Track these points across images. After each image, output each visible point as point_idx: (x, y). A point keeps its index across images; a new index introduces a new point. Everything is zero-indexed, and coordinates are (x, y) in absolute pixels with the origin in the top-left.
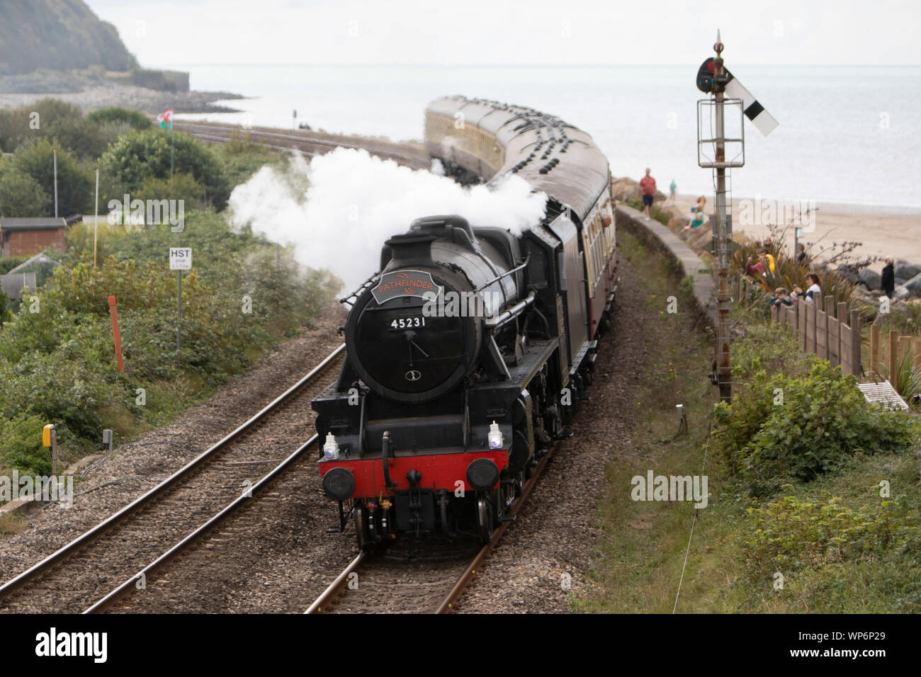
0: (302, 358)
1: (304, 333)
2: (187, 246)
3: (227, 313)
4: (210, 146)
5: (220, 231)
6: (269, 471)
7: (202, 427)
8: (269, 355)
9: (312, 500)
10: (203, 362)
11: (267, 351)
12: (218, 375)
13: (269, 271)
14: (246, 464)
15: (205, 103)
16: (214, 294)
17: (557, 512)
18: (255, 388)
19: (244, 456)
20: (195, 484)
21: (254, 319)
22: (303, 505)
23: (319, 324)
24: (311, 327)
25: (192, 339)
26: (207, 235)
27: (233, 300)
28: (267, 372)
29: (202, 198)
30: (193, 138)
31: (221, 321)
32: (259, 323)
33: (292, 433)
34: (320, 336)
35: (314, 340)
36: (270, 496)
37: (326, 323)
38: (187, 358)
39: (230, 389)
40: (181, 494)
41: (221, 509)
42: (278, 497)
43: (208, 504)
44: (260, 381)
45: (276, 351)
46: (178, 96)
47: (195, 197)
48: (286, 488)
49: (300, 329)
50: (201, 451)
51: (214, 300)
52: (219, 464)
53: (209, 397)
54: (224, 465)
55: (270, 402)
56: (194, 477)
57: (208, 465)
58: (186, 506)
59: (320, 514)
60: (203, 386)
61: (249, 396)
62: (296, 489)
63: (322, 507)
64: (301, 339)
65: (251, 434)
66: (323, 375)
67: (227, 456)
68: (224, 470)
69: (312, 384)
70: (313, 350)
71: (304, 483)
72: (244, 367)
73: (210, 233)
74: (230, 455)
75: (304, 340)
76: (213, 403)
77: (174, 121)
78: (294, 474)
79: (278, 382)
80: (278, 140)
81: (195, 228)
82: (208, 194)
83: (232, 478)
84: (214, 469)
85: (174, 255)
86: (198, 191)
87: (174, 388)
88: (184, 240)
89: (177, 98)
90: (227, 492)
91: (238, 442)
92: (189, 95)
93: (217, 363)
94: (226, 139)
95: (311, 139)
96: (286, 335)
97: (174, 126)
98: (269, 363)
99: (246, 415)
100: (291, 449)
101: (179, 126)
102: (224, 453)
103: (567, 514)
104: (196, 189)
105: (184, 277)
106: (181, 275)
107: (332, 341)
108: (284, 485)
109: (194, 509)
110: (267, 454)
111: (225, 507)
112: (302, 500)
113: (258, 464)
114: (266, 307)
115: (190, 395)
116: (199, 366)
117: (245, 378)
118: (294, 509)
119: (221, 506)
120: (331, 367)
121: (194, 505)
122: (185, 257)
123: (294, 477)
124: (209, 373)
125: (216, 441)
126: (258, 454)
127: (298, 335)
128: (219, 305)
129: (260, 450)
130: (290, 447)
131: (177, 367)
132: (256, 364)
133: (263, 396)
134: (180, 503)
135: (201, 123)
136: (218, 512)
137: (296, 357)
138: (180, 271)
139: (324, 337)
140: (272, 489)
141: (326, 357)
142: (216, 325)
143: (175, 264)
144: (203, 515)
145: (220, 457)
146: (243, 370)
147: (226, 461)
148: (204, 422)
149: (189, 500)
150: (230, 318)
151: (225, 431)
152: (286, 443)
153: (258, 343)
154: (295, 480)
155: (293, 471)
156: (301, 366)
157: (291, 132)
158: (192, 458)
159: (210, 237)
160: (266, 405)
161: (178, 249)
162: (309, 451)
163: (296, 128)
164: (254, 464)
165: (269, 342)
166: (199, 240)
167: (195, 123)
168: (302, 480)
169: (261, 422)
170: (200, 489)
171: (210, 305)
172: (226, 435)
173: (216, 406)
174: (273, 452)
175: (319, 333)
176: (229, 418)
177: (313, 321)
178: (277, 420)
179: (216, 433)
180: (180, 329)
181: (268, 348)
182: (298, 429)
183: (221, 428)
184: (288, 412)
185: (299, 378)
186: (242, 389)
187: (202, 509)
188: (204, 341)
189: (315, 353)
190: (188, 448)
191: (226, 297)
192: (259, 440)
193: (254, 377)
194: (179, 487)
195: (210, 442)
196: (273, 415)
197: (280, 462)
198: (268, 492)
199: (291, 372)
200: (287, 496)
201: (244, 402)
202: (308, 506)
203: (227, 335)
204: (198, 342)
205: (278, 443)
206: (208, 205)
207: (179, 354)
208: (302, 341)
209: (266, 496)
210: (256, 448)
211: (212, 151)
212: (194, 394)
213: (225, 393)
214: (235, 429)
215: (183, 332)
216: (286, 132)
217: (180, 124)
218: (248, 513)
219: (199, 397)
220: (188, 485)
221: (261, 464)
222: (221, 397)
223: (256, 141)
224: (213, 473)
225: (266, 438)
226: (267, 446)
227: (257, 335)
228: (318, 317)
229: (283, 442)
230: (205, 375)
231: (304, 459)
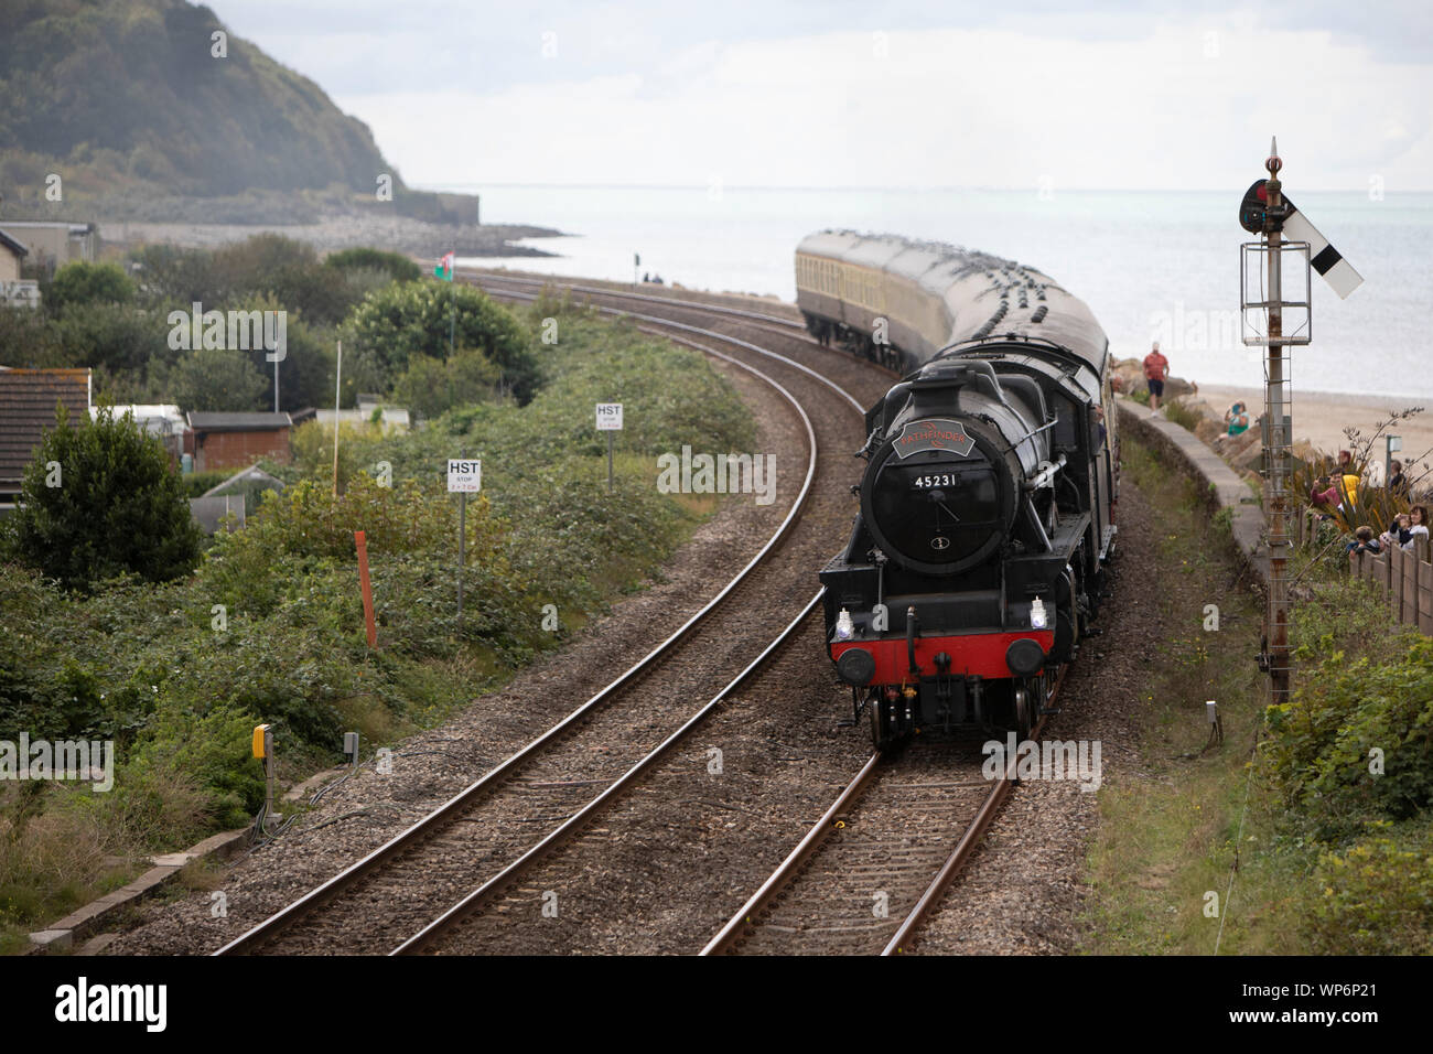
0: (646, 626)
1: (649, 588)
2: (474, 457)
3: (533, 558)
4: (510, 307)
5: (524, 435)
6: (594, 797)
7: (494, 729)
8: (595, 621)
9: (658, 841)
10: (497, 632)
11: (593, 616)
12: (519, 650)
13: (597, 494)
14: (559, 786)
15: (503, 241)
16: (515, 530)
17: (1026, 861)
18: (575, 671)
19: (556, 773)
20: (483, 814)
21: (573, 567)
22: (645, 849)
23: (671, 576)
24: (660, 580)
25: (481, 597)
26: (504, 440)
27: (543, 539)
28: (592, 647)
29: (498, 385)
30: (484, 294)
31: (523, 570)
32: (581, 573)
33: (629, 738)
34: (673, 594)
35: (663, 599)
36: (595, 835)
37: (681, 574)
38: (473, 625)
39: (536, 672)
40: (461, 830)
41: (521, 853)
42: (608, 835)
43: (502, 845)
44: (582, 659)
45: (606, 615)
46: (462, 231)
47: (486, 383)
48: (619, 823)
49: (643, 582)
50: (491, 766)
51: (514, 538)
52: (518, 785)
53: (505, 684)
54: (527, 786)
55: (597, 692)
56: (480, 805)
57: (501, 786)
58: (469, 848)
59: (670, 861)
60: (497, 665)
61: (566, 683)
62: (636, 823)
63: (673, 851)
64: (644, 598)
65: (568, 739)
66: (676, 653)
67: (531, 772)
68: (527, 794)
69: (659, 665)
70: (662, 615)
71: (647, 814)
72: (559, 639)
73: (510, 438)
74: (536, 772)
75: (649, 600)
76: (511, 694)
77: (456, 268)
78: (632, 800)
79: (609, 661)
80: (613, 299)
81: (485, 430)
82: (506, 381)
83: (538, 806)
84: (512, 792)
85: (455, 470)
86: (490, 375)
87: (453, 671)
88: (470, 448)
89: (460, 234)
90: (530, 828)
91: (549, 752)
92: (479, 229)
93: (517, 632)
94: (533, 297)
95: (660, 299)
96: (621, 591)
97: (456, 277)
98: (596, 634)
99: (561, 712)
100: (628, 763)
101: (463, 277)
102: (528, 769)
103: (1041, 864)
104: (487, 372)
105: (471, 502)
106: (465, 500)
107: (690, 601)
108: (617, 817)
109: (480, 853)
110: (591, 770)
111: (526, 851)
112: (642, 839)
113: (577, 786)
114: (592, 549)
115: (476, 681)
116: (490, 637)
117: (560, 656)
118: (631, 854)
119: (521, 849)
120: (689, 640)
121: (480, 846)
122: (470, 474)
123: (630, 805)
124: (506, 647)
125: (514, 751)
126: (580, 770)
127: (639, 592)
128: (521, 546)
129: (582, 765)
130: (626, 761)
131: (457, 639)
132: (576, 635)
133: (586, 683)
134: (459, 844)
135: (496, 271)
136: (517, 858)
137: (636, 625)
138: (464, 493)
139: (678, 595)
140: (597, 822)
141: (681, 624)
142: (516, 575)
143: (457, 484)
144: (495, 862)
145: (520, 774)
146: (556, 644)
147: (531, 781)
148: (496, 722)
149: (474, 840)
150: (538, 565)
151: (529, 735)
152: (620, 754)
153: (580, 603)
154: (633, 810)
155: (630, 796)
156: (643, 638)
157: (632, 287)
158: (479, 776)
159: (509, 443)
160: (591, 697)
161: (461, 462)
162: (655, 767)
163: (640, 281)
164: (571, 785)
165: (596, 602)
166: (492, 448)
167: (487, 271)
168: (644, 810)
169: (583, 721)
170: (491, 823)
171: (508, 545)
172: (530, 741)
173: (514, 698)
174: (600, 767)
175: (671, 588)
176: (534, 716)
177: (662, 570)
178: (606, 717)
179: (514, 738)
180: (463, 582)
181: (595, 611)
182: (638, 733)
183: (521, 730)
184: (623, 707)
185: (641, 656)
186: (554, 673)
187: (493, 853)
188: (499, 600)
189: (663, 619)
190: (472, 760)
191: (531, 534)
192: (580, 750)
193: (573, 655)
194: (458, 819)
195: (506, 752)
196: (602, 712)
197: (611, 783)
198: (592, 828)
199: (629, 647)
200: (622, 833)
201: (557, 692)
202: (652, 848)
203: (532, 592)
204: (489, 602)
205: (608, 754)
206: (505, 396)
207: (461, 619)
208: (645, 601)
209: (588, 834)
210: (575, 761)
211: (513, 315)
212: (483, 679)
213: (529, 677)
214: (543, 732)
215: (466, 587)
216: (624, 286)
217: (463, 274)
218: (562, 859)
219: (490, 684)
220: (472, 817)
221: (582, 785)
222: (523, 684)
223: (579, 300)
224: (509, 798)
225: (589, 747)
226: (591, 759)
227: (577, 591)
228: (670, 566)
229: (615, 752)
230: (499, 649)
231: (648, 778)
